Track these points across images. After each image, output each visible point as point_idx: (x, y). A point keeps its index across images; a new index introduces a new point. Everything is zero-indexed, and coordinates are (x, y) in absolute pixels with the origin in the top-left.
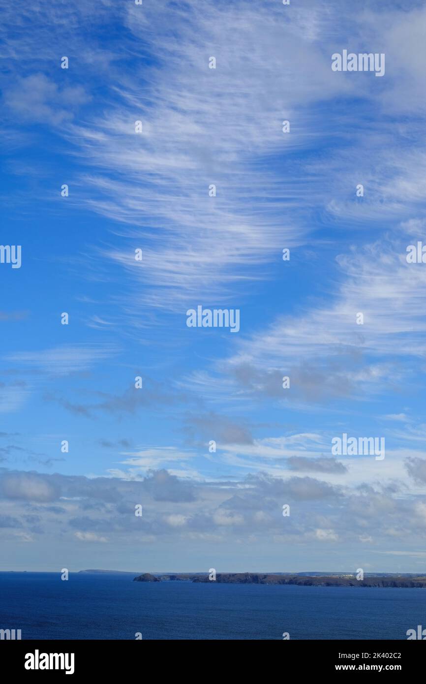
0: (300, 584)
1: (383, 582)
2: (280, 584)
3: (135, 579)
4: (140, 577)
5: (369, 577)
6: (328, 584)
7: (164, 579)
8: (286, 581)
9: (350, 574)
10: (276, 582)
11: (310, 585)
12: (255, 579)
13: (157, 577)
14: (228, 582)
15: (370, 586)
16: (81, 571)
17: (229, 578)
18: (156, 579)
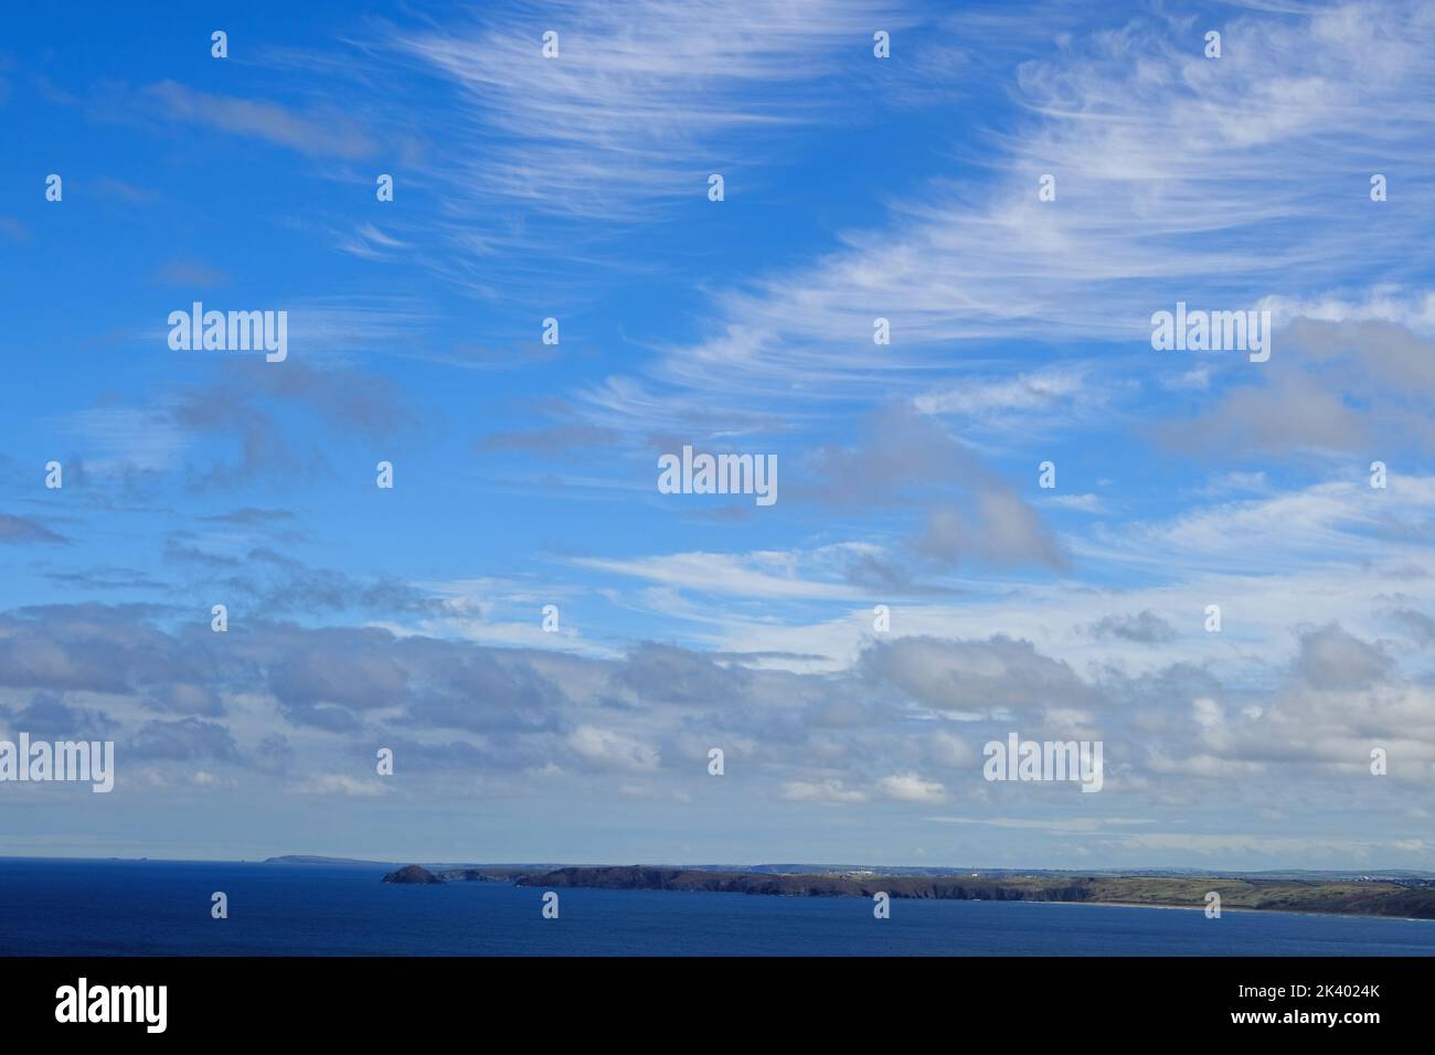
0: (752, 891)
1: (935, 888)
2: (710, 890)
3: (387, 878)
4: (397, 873)
5: (909, 876)
6: (814, 892)
7: (452, 877)
8: (723, 883)
9: (867, 869)
10: (700, 886)
11: (776, 892)
12: (654, 879)
13: (436, 874)
14: (593, 886)
15: (907, 896)
16: (269, 860)
17: (596, 877)
18: (433, 877)
